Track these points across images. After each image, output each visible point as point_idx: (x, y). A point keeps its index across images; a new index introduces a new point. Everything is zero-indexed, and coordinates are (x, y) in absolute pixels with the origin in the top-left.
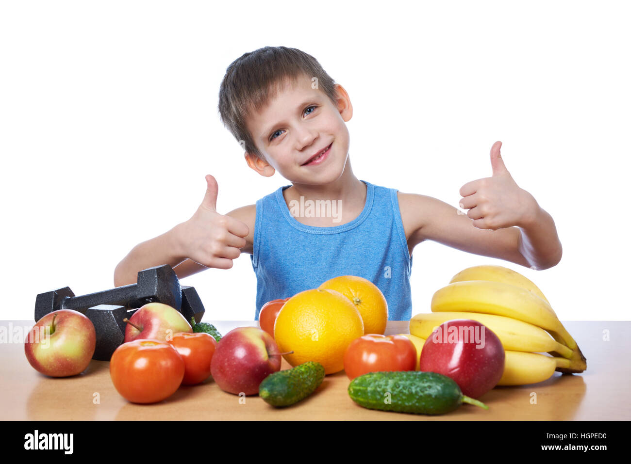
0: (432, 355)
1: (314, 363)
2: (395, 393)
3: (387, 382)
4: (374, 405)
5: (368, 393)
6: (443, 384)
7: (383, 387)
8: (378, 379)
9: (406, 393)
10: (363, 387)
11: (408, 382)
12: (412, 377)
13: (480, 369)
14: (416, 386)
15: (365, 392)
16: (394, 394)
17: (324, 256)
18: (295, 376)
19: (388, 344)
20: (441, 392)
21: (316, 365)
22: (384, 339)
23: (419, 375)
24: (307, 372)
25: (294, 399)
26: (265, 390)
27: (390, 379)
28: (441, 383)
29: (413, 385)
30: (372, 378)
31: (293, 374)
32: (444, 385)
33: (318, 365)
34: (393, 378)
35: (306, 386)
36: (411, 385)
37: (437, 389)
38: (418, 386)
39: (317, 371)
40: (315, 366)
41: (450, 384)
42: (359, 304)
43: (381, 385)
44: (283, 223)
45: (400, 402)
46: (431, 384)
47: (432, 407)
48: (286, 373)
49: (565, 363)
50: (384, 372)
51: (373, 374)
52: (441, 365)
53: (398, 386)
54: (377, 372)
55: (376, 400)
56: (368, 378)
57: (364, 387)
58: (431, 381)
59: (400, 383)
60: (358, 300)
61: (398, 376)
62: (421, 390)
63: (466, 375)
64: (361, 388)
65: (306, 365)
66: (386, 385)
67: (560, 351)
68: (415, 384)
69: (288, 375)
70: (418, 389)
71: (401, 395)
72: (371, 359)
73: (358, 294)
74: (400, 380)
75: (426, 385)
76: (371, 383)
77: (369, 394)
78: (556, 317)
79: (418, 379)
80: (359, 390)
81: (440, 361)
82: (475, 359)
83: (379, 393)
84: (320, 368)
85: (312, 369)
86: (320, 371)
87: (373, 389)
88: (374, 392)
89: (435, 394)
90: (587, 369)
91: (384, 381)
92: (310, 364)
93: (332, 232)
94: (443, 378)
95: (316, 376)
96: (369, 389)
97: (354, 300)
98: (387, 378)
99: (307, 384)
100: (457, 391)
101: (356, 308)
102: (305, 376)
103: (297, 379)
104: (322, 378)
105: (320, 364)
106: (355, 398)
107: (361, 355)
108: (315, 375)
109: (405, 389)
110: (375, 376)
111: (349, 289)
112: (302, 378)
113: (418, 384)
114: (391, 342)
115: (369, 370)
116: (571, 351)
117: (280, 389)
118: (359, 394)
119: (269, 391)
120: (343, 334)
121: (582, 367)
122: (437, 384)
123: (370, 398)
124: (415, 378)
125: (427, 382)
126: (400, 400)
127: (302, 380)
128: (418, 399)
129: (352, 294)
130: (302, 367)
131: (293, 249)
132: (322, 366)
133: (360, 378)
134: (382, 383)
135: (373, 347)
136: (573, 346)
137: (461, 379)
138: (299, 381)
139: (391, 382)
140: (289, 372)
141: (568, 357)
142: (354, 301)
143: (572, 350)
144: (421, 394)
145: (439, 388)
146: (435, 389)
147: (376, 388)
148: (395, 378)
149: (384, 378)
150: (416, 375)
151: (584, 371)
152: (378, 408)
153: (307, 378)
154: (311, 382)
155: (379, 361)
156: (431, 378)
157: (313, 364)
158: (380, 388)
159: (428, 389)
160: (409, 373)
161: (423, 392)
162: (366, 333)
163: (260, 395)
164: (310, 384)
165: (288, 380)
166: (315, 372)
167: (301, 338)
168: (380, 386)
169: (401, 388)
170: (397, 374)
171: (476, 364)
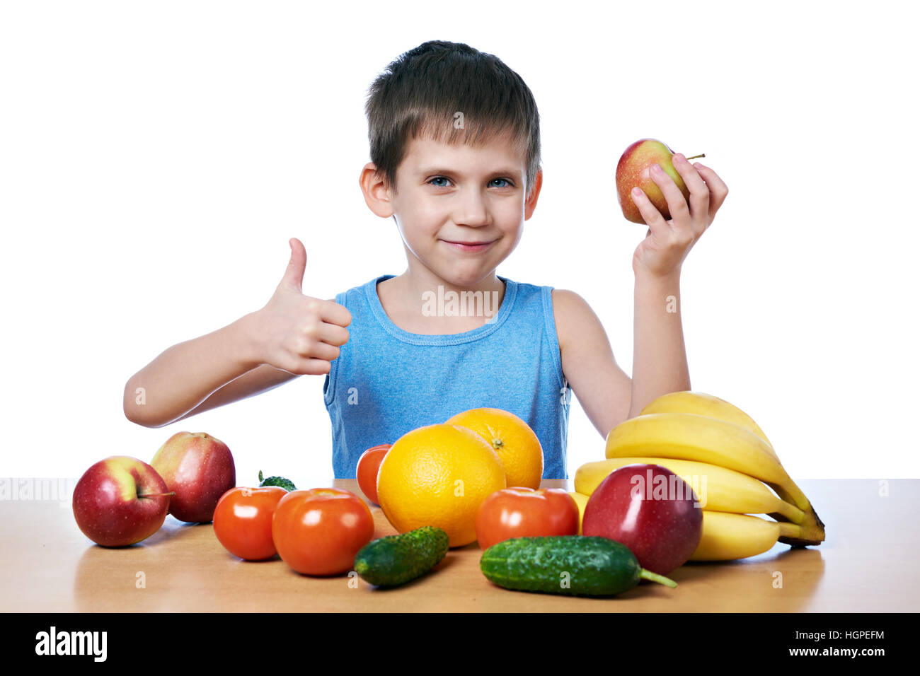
0: (599, 514)
1: (433, 528)
2: (546, 565)
3: (534, 550)
4: (516, 583)
5: (507, 566)
6: (612, 552)
7: (528, 558)
8: (522, 547)
9: (560, 565)
10: (500, 558)
11: (564, 551)
12: (569, 543)
13: (665, 532)
14: (574, 555)
15: (503, 566)
16: (544, 567)
17: (432, 378)
18: (405, 544)
19: (537, 500)
20: (609, 564)
21: (436, 530)
22: (533, 494)
23: (580, 541)
24: (422, 540)
25: (404, 576)
26: (363, 562)
27: (538, 546)
28: (609, 551)
29: (570, 553)
30: (514, 546)
31: (402, 541)
32: (614, 554)
33: (439, 531)
34: (543, 545)
35: (422, 559)
36: (568, 554)
37: (605, 560)
38: (577, 556)
39: (438, 540)
40: (434, 532)
41: (623, 552)
42: (500, 448)
43: (526, 555)
44: (375, 329)
45: (552, 579)
46: (595, 553)
47: (596, 585)
48: (392, 539)
49: (792, 530)
50: (531, 538)
51: (515, 540)
52: (611, 527)
53: (549, 556)
54: (522, 538)
55: (520, 576)
56: (508, 546)
57: (503, 558)
58: (595, 548)
59: (553, 551)
60: (499, 443)
61: (550, 542)
62: (581, 561)
63: (646, 540)
64: (498, 560)
65: (421, 531)
66: (533, 555)
67: (786, 513)
68: (573, 553)
69: (396, 542)
70: (578, 560)
71: (554, 568)
72: (513, 519)
73: (499, 434)
74: (553, 548)
75: (589, 553)
76: (512, 552)
77: (510, 568)
78: (780, 464)
79: (577, 546)
80: (496, 563)
81: (610, 520)
82: (659, 517)
83: (523, 565)
84: (441, 535)
85: (430, 536)
86: (441, 540)
87: (515, 560)
88: (517, 565)
89: (600, 566)
90: (826, 539)
91: (530, 549)
92: (428, 530)
93: (448, 343)
94: (613, 545)
95: (436, 547)
96: (509, 561)
97: (494, 442)
98: (536, 545)
99: (421, 556)
100: (632, 563)
101: (496, 453)
102: (420, 545)
103: (407, 549)
104: (444, 549)
105: (443, 531)
106: (489, 574)
107: (499, 515)
108: (435, 544)
109: (559, 560)
110: (517, 542)
111: (486, 427)
112: (415, 548)
113: (576, 552)
114: (543, 498)
115: (510, 534)
116: (802, 513)
117: (384, 560)
118: (496, 568)
119: (368, 563)
120: (474, 487)
121: (819, 536)
122: (603, 553)
123: (511, 573)
124: (574, 544)
125: (589, 549)
126: (551, 576)
127: (415, 550)
128: (578, 573)
129: (491, 434)
130: (415, 533)
131: (388, 366)
132: (445, 533)
133: (497, 546)
134: (528, 552)
135: (516, 504)
136: (805, 506)
137: (639, 546)
138: (410, 551)
139: (540, 550)
140: (397, 538)
141: (799, 521)
142: (493, 444)
143: (803, 511)
144: (582, 566)
145: (607, 558)
146: (601, 559)
147: (519, 558)
148: (546, 545)
149: (531, 545)
150: (575, 540)
151: (822, 543)
152: (522, 588)
153: (423, 547)
154: (429, 554)
155: (524, 523)
156: (596, 544)
157: (432, 530)
158: (525, 558)
159: (591, 559)
160: (566, 537)
161: (584, 563)
162: (509, 485)
163: (356, 569)
164: (427, 556)
165: (395, 548)
166: (435, 540)
167: (415, 494)
168: (524, 556)
169: (553, 558)
170: (549, 539)
171: (660, 525)
